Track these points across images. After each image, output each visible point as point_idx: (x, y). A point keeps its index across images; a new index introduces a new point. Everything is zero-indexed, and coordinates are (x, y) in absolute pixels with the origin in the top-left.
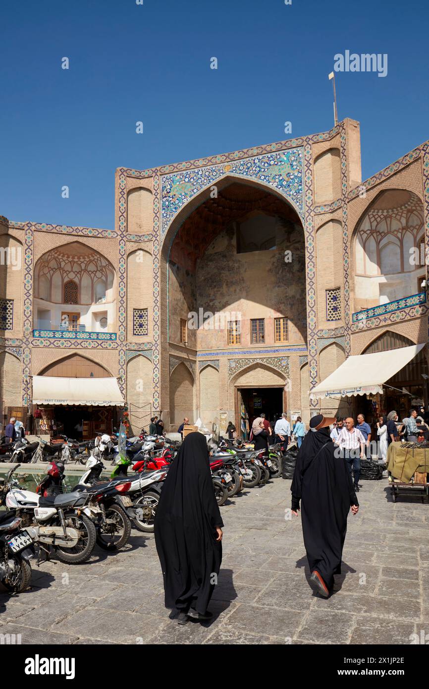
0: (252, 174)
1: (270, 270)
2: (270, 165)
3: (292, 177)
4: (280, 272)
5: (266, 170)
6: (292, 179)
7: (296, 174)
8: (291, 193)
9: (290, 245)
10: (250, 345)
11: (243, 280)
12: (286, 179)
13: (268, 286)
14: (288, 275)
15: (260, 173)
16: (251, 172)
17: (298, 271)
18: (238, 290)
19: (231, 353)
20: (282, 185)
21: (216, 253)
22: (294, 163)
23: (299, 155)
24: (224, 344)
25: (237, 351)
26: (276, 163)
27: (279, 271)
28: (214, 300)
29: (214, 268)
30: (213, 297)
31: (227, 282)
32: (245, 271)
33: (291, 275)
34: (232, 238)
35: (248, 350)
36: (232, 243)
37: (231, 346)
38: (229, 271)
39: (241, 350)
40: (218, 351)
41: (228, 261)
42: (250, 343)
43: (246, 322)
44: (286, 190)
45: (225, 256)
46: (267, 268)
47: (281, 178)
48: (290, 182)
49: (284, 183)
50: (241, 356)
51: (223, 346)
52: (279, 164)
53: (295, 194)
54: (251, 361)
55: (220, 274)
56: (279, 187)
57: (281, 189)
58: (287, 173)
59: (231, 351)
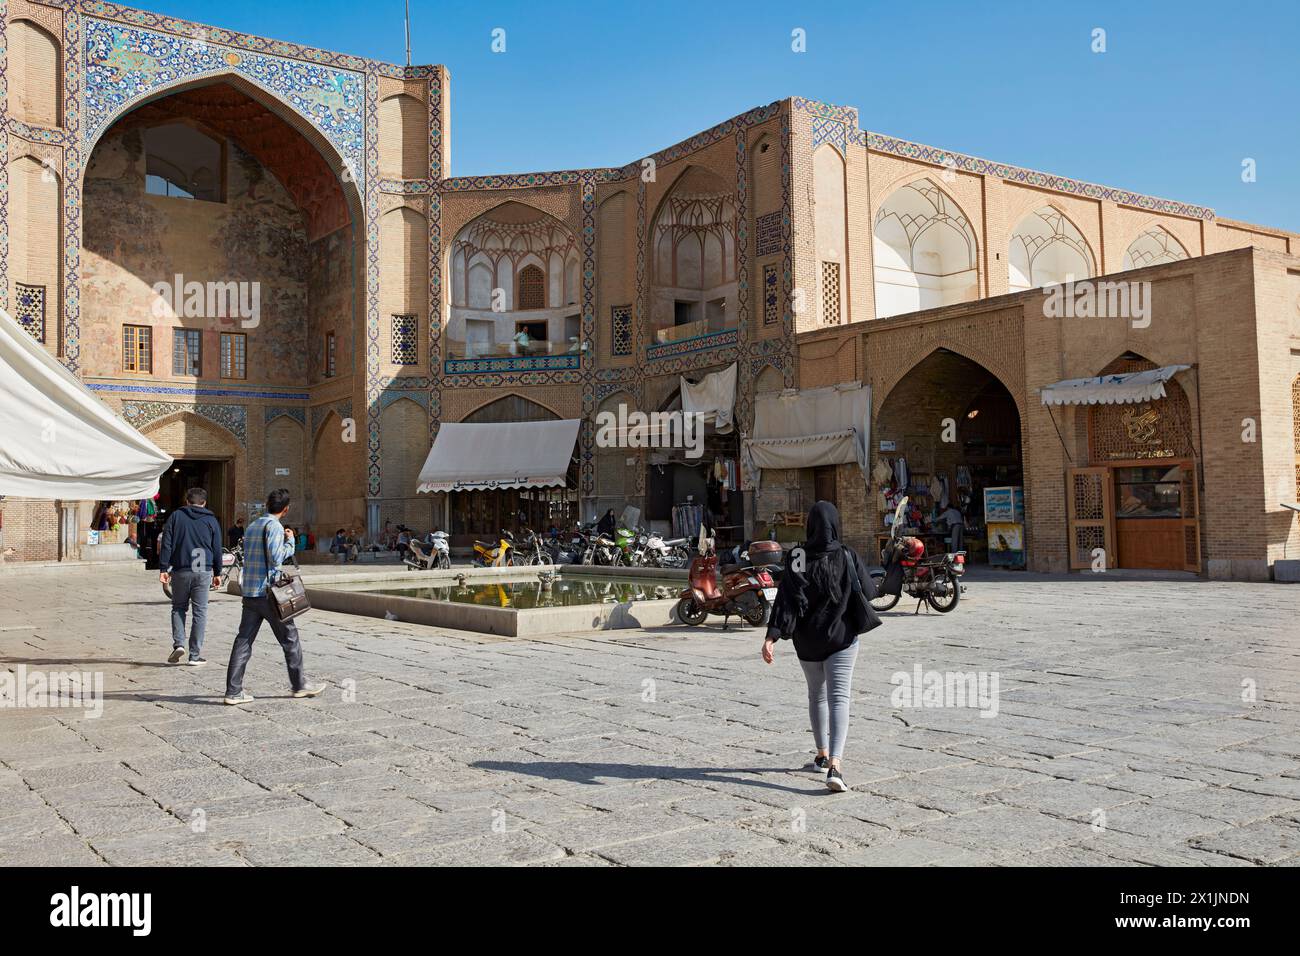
0: (278, 87)
1: (215, 241)
2: (311, 84)
3: (347, 118)
4: (235, 248)
5: (303, 89)
6: (346, 121)
7: (353, 116)
8: (344, 144)
9: (255, 204)
10: (170, 377)
11: (160, 248)
12: (337, 117)
13: (211, 270)
14: (249, 257)
15: (292, 92)
16: (277, 82)
17: (267, 254)
18: (147, 266)
19: (129, 389)
20: (329, 126)
21: (98, 179)
22: (350, 96)
23: (358, 85)
24: (115, 370)
25: (141, 384)
26: (320, 84)
27: (232, 246)
28: (92, 275)
29: (96, 209)
30: (91, 270)
31: (124, 244)
32: (165, 231)
33: (254, 259)
34: (137, 159)
35: (167, 386)
36: (137, 168)
37: (128, 375)
38: (128, 222)
39: (152, 385)
40: (100, 382)
41: (127, 203)
42: (171, 372)
43: (164, 331)
44: (336, 136)
45: (119, 190)
46: (211, 236)
47: (328, 113)
48: (343, 126)
49: (334, 124)
50: (150, 396)
51: (112, 372)
52: (326, 87)
53: (350, 148)
54: (172, 408)
55: (109, 224)
56: (325, 127)
57: (328, 131)
58: (338, 108)
59: (128, 384)
